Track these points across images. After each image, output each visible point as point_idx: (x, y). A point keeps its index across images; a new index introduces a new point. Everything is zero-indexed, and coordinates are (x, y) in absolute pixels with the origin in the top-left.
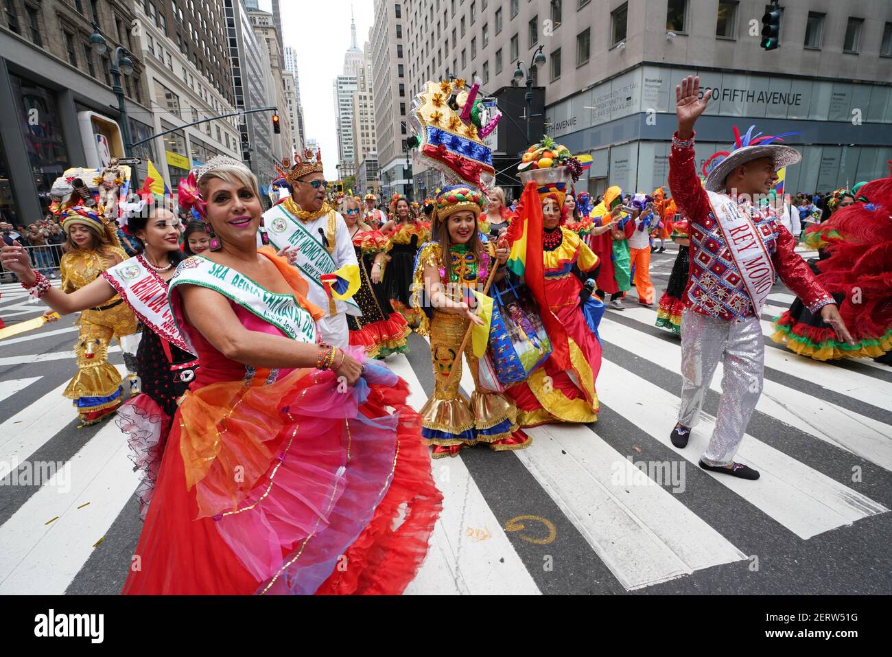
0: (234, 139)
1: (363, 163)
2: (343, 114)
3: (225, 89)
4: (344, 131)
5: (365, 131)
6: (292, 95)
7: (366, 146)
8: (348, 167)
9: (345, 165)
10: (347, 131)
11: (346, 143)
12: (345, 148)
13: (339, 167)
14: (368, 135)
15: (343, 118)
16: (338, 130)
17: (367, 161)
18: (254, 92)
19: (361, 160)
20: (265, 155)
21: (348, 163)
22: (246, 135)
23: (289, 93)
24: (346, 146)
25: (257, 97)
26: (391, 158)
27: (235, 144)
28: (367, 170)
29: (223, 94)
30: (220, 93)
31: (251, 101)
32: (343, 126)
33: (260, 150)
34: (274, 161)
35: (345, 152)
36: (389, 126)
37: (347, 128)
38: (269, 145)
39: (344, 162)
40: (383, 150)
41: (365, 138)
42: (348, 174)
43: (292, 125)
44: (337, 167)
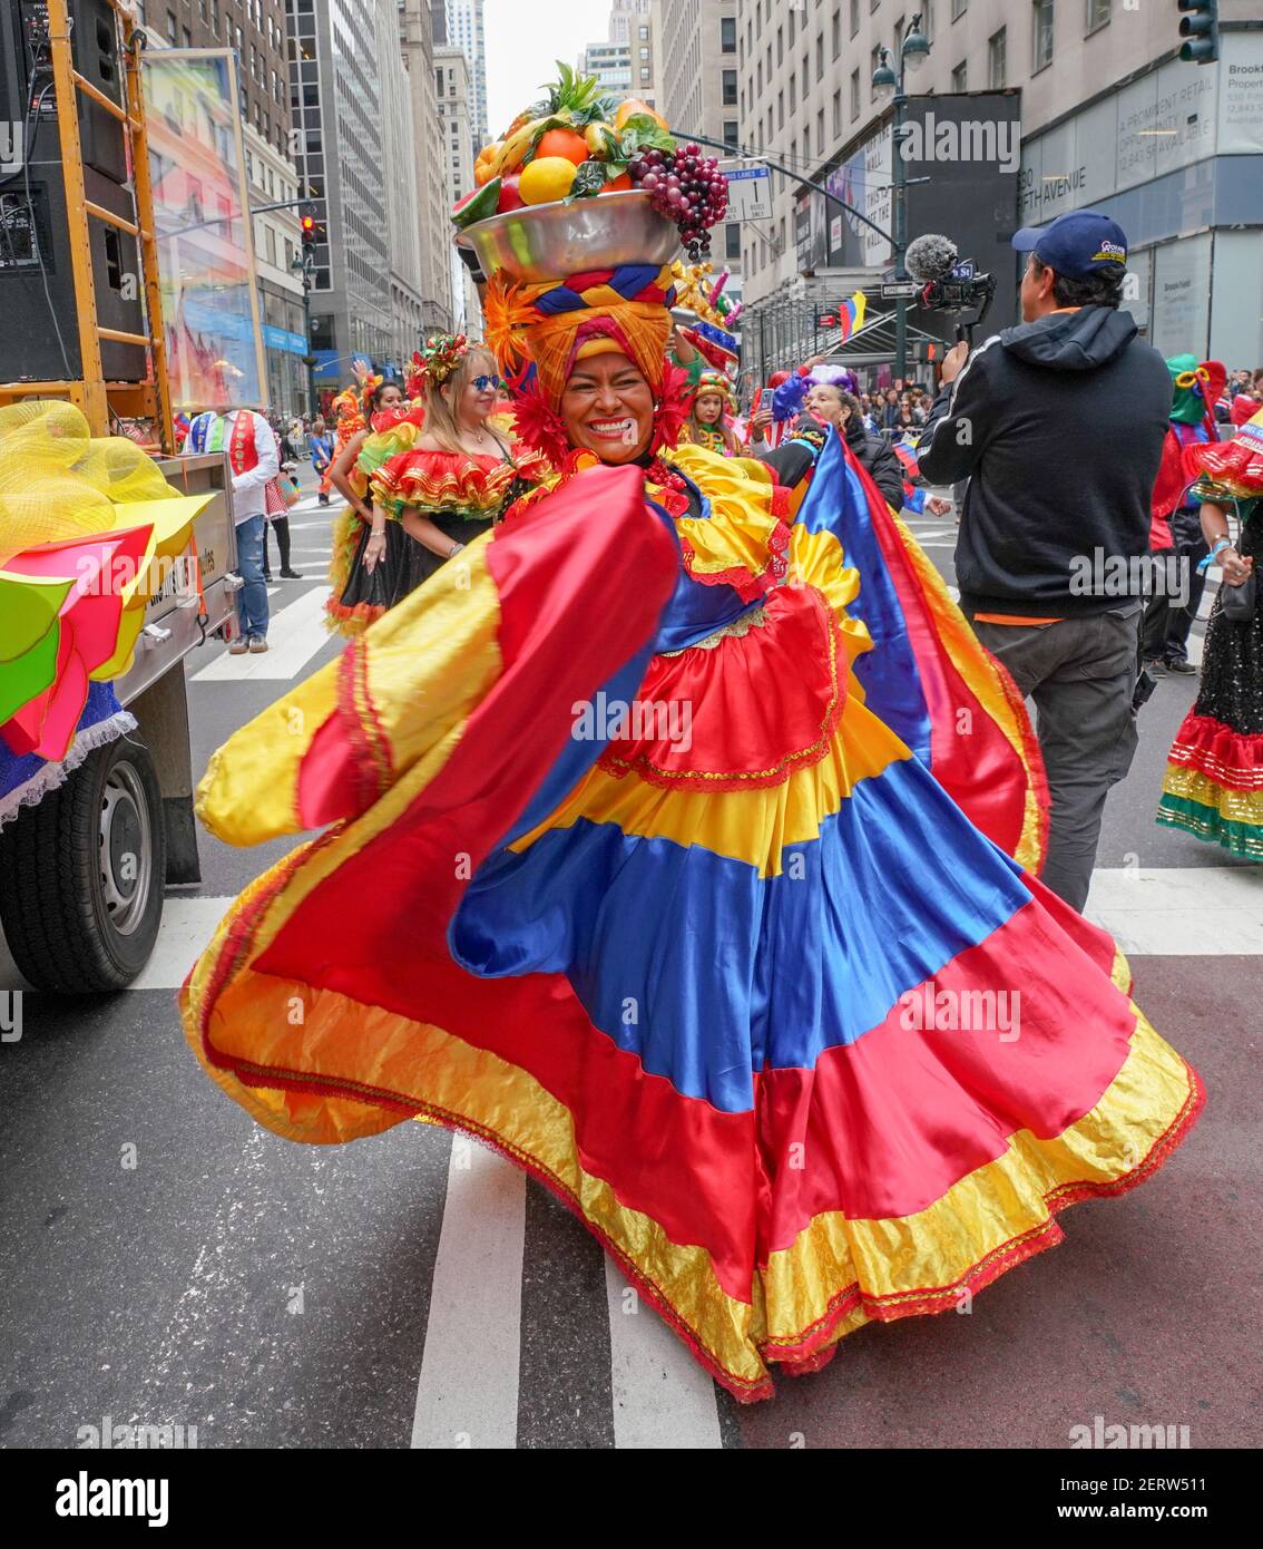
0: (287, 240)
3: (274, 120)
6: (460, 108)
18: (350, 117)
20: (367, 273)
22: (324, 226)
23: (453, 105)
25: (357, 129)
27: (289, 252)
29: (268, 134)
30: (260, 133)
31: (341, 142)
33: (355, 262)
34: (395, 288)
38: (381, 249)
43: (458, 187)
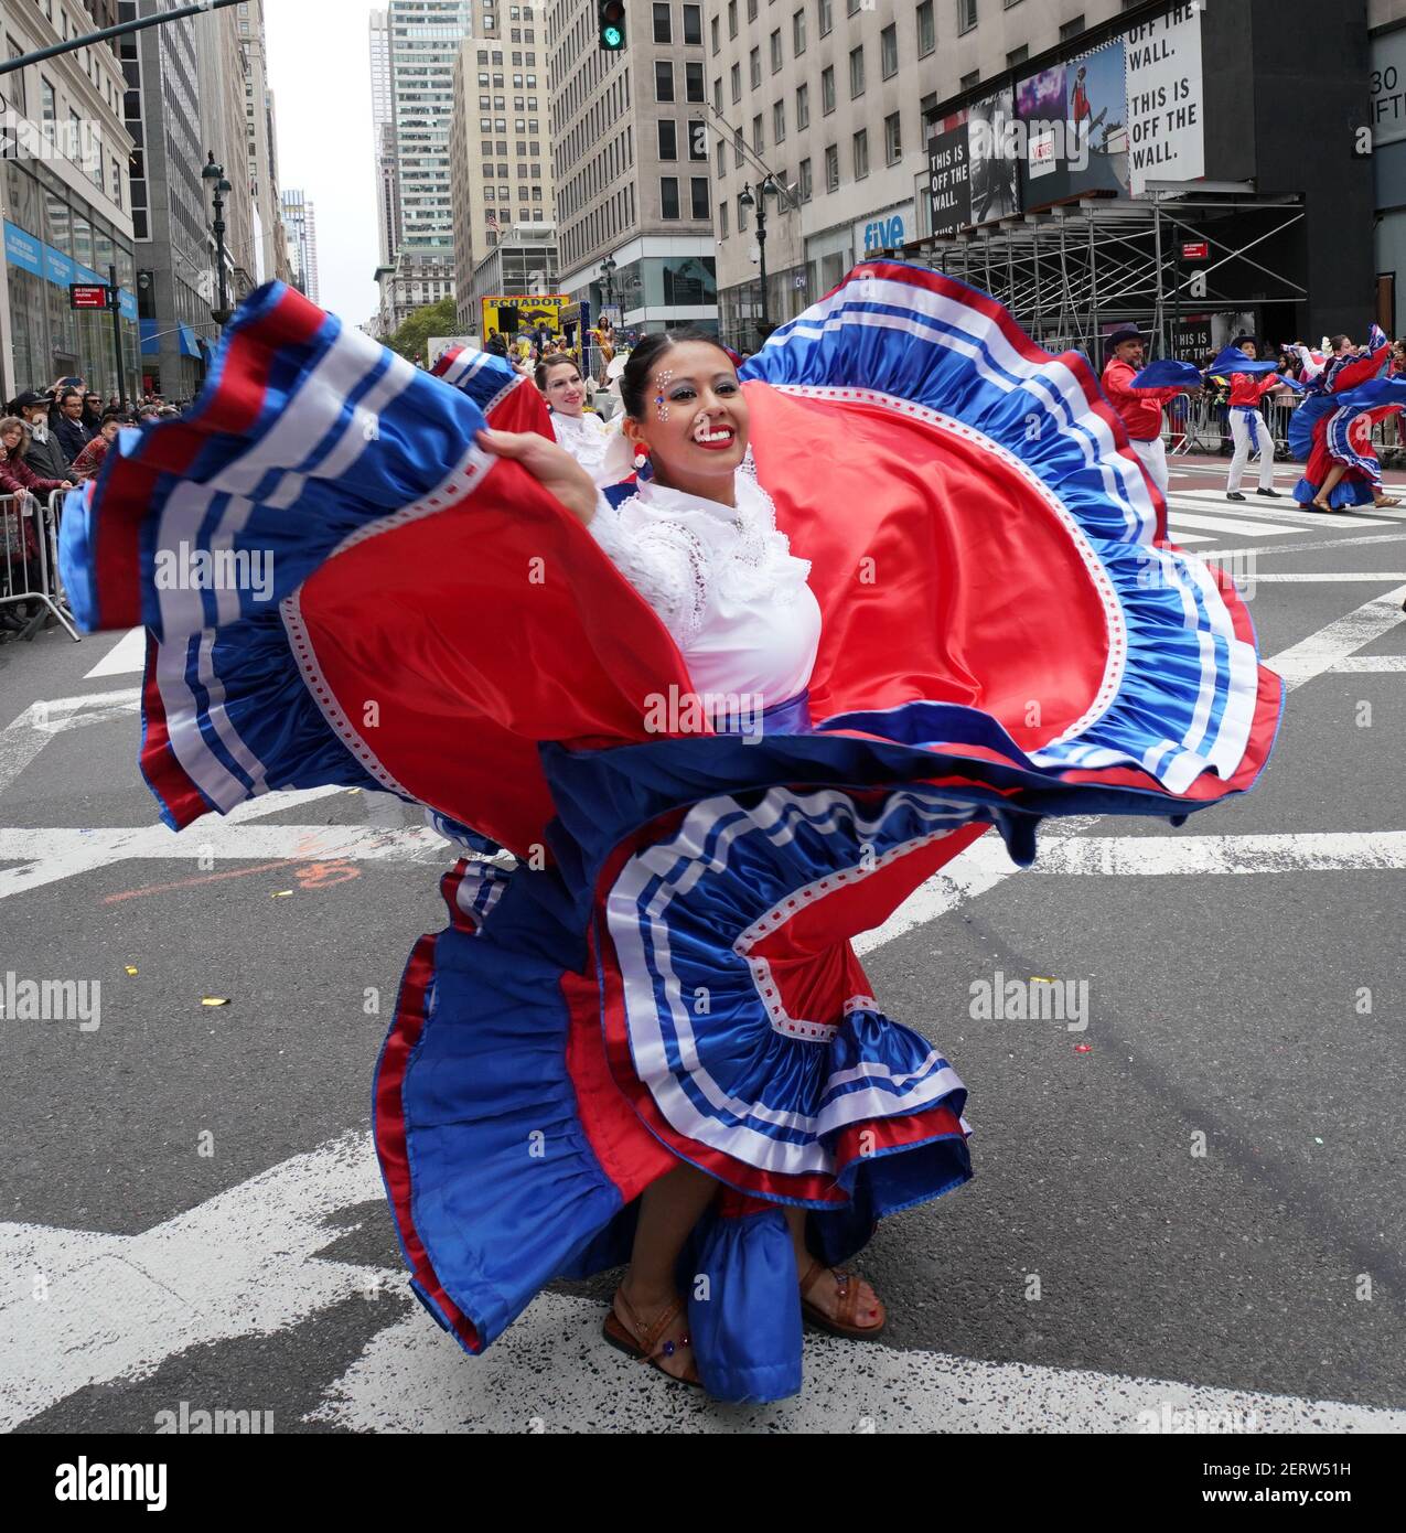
0: (115, 162)
1: (491, 259)
2: (404, 111)
4: (407, 163)
5: (495, 160)
7: (497, 206)
8: (417, 274)
9: (407, 269)
10: (416, 163)
11: (416, 201)
12: (408, 216)
13: (386, 277)
14: (503, 173)
15: (404, 124)
16: (384, 161)
17: (506, 252)
19: (480, 252)
21: (417, 262)
24: (412, 210)
26: (621, 237)
27: (117, 175)
28: (507, 282)
32: (406, 150)
35: (411, 228)
36: (611, 135)
37: (415, 155)
39: (407, 258)
40: (581, 215)
41: (496, 181)
42: (417, 296)
44: (379, 275)
